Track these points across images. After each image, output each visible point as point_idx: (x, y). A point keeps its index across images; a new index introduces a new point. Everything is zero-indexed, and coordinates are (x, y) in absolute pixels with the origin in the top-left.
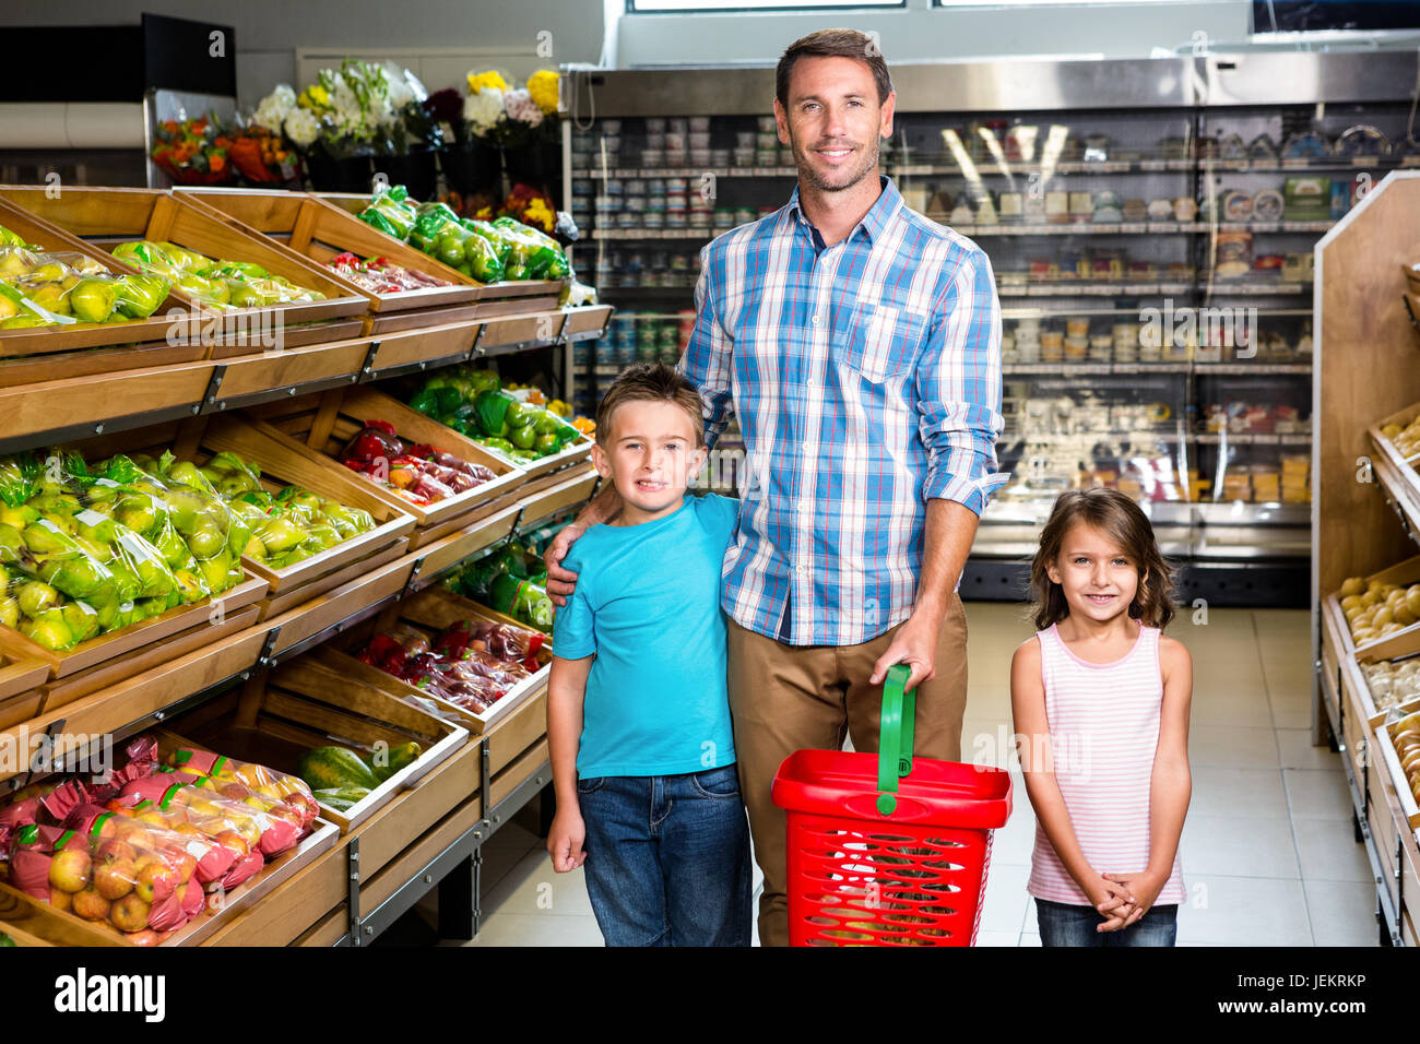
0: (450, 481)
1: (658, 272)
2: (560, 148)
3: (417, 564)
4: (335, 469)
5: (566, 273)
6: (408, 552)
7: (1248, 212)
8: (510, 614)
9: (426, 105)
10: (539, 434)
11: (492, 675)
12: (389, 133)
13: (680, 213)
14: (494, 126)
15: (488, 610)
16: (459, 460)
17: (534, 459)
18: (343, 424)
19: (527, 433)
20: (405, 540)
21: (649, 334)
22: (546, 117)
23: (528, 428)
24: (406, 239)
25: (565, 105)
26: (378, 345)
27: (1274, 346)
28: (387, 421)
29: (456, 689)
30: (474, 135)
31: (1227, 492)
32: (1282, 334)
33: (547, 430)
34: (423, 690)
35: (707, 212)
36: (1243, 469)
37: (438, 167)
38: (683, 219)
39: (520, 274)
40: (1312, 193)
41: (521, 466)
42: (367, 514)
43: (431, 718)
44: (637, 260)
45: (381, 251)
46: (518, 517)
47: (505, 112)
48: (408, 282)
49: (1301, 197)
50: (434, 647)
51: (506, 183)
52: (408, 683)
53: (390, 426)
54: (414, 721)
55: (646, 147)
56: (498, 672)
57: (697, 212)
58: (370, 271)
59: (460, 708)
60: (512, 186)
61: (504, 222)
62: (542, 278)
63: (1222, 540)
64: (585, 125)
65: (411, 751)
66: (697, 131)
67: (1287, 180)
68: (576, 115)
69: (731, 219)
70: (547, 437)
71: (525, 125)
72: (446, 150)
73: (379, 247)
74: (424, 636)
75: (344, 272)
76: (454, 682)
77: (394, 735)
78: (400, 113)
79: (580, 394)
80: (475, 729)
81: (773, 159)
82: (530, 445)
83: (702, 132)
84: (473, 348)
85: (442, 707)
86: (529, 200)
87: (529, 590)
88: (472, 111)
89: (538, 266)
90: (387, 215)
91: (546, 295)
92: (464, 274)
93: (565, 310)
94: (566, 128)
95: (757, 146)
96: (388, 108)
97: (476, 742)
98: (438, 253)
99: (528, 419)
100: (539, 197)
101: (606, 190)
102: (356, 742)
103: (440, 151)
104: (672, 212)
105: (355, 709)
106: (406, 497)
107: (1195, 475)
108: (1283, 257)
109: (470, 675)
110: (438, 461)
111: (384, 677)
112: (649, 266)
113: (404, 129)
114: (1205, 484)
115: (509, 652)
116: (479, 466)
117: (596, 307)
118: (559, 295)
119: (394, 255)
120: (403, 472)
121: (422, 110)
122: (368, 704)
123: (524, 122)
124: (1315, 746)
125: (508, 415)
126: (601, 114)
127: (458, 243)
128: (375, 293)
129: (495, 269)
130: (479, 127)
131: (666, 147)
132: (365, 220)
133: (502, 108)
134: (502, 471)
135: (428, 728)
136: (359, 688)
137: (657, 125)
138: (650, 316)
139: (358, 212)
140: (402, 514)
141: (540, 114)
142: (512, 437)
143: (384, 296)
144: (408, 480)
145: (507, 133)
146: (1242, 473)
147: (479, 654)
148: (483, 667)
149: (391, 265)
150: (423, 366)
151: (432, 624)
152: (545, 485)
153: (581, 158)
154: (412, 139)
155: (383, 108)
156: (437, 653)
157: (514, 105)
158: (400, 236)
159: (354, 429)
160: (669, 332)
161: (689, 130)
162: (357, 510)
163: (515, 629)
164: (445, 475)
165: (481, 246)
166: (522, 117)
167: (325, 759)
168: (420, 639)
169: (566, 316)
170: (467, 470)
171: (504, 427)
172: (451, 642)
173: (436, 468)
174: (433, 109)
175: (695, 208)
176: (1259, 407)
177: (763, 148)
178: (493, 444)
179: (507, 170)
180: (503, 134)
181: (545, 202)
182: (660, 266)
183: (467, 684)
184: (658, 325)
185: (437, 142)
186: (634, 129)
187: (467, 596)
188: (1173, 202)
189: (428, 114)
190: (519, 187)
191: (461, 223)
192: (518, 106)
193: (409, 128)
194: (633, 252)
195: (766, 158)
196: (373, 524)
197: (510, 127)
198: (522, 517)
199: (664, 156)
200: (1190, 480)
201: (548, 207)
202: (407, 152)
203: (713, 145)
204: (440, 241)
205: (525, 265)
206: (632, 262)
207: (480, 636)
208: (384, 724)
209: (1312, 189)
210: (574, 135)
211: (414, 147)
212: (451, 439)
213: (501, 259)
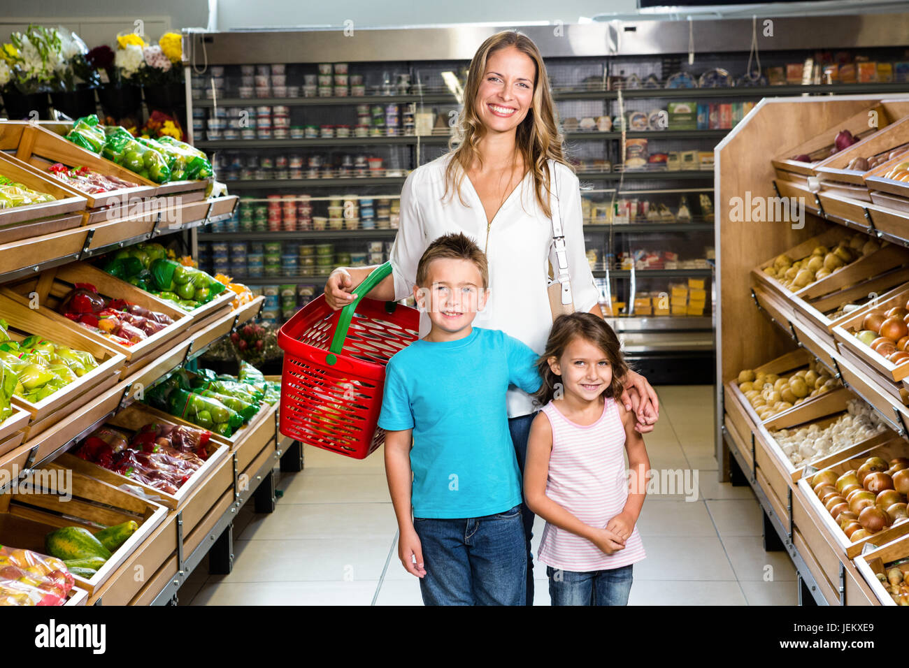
0: (141, 326)
1: (253, 170)
2: (183, 86)
3: (127, 389)
4: (61, 322)
5: (211, 175)
6: (120, 381)
7: (645, 125)
8: (182, 417)
9: (88, 57)
10: (197, 289)
11: (176, 463)
12: (62, 77)
13: (267, 130)
14: (137, 71)
15: (166, 414)
16: (144, 310)
17: (196, 307)
18: (58, 286)
19: (189, 288)
20: (117, 372)
21: (248, 212)
22: (173, 64)
23: (189, 285)
24: (101, 153)
25: (187, 57)
26: (94, 231)
27: (663, 213)
28: (90, 283)
29: (153, 476)
30: (123, 78)
31: (636, 309)
32: (667, 205)
33: (203, 285)
34: (129, 479)
35: (285, 129)
36: (645, 294)
37: (97, 99)
38: (269, 134)
39: (180, 177)
40: (684, 112)
41: (189, 313)
42: (89, 355)
43: (140, 500)
44: (237, 162)
45: (84, 162)
46: (188, 349)
47: (144, 61)
48: (109, 185)
49: (678, 115)
50: (131, 444)
51: (145, 111)
52: (118, 474)
53: (93, 287)
54: (128, 502)
55: (241, 85)
56: (179, 460)
57: (279, 128)
58: (79, 177)
59: (157, 490)
60: (150, 113)
61: (166, 139)
62: (194, 178)
63: (635, 341)
64: (200, 70)
65: (131, 527)
66: (277, 74)
67: (669, 103)
68: (194, 64)
69: (302, 134)
70: (204, 290)
71: (159, 70)
72: (103, 88)
73: (83, 159)
74: (123, 436)
75: (62, 177)
76: (151, 470)
77: (113, 513)
78: (70, 62)
79: (201, 254)
80: (171, 506)
81: (329, 93)
82: (191, 296)
83: (281, 74)
84: (153, 231)
85: (147, 491)
86: (163, 122)
87: (196, 399)
88: (121, 61)
89: (192, 170)
90: (85, 135)
91: (196, 191)
92: (144, 178)
93: (210, 200)
94: (188, 72)
95: (318, 84)
96: (61, 59)
97: (172, 517)
98: (125, 162)
99: (189, 279)
100: (170, 120)
101: (216, 114)
102: (85, 520)
103: (98, 89)
104: (262, 129)
105: (83, 496)
106: (114, 340)
107: (615, 299)
108: (667, 155)
109: (162, 465)
110: (130, 311)
111: (103, 471)
112: (246, 166)
113: (72, 74)
114: (622, 305)
115: (185, 445)
116: (160, 314)
117: (228, 197)
118: (205, 190)
119: (94, 165)
120: (107, 321)
121: (85, 60)
122: (92, 491)
123: (158, 68)
124: (720, 482)
125: (175, 275)
126: (213, 62)
127: (139, 155)
128: (88, 194)
129: (167, 174)
130: (126, 72)
131: (256, 85)
132: (71, 140)
133: (142, 58)
134: (177, 317)
135: (138, 507)
136: (86, 480)
137: (249, 70)
138: (248, 200)
139: (64, 134)
140: (116, 354)
141: (169, 63)
142: (178, 291)
143: (96, 196)
144: (112, 327)
145: (146, 76)
146: (646, 297)
147: (164, 447)
148: (169, 457)
149: (93, 173)
150: (122, 245)
151: (127, 427)
152: (203, 325)
153: (198, 92)
154: (78, 80)
155: (58, 58)
156: (136, 450)
157: (151, 57)
158: (96, 151)
159: (67, 290)
160: (261, 210)
161: (271, 73)
162: (82, 353)
163: (189, 429)
164: (137, 322)
165: (156, 157)
166: (157, 65)
167: (67, 537)
168: (120, 439)
169: (210, 204)
170: (152, 317)
171: (172, 284)
172: (144, 440)
173: (130, 317)
174: (93, 59)
175: (277, 126)
176: (654, 253)
177: (323, 86)
178: (166, 297)
179: (145, 101)
180: (143, 77)
181: (174, 123)
182: (253, 166)
183: (160, 471)
184: (253, 206)
185: (97, 83)
186: (233, 73)
187: (150, 405)
188: (596, 119)
189: (89, 63)
190: (155, 113)
191: (138, 140)
192: (153, 58)
193: (76, 72)
194: (235, 156)
195: (325, 92)
196: (95, 362)
197: (148, 72)
198: (191, 348)
199: (255, 91)
200: (612, 302)
201: (176, 127)
202: (75, 89)
203: (288, 83)
204: (126, 154)
205: (184, 170)
206: (233, 163)
207: (164, 434)
208: (105, 506)
209: (685, 110)
210: (193, 77)
211: (79, 85)
212: (139, 295)
213: (169, 166)
